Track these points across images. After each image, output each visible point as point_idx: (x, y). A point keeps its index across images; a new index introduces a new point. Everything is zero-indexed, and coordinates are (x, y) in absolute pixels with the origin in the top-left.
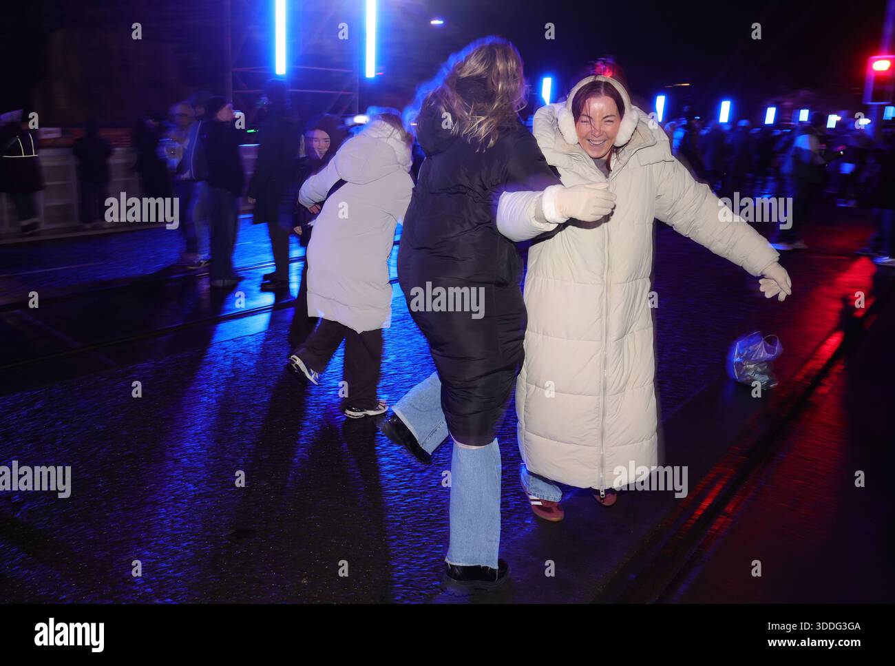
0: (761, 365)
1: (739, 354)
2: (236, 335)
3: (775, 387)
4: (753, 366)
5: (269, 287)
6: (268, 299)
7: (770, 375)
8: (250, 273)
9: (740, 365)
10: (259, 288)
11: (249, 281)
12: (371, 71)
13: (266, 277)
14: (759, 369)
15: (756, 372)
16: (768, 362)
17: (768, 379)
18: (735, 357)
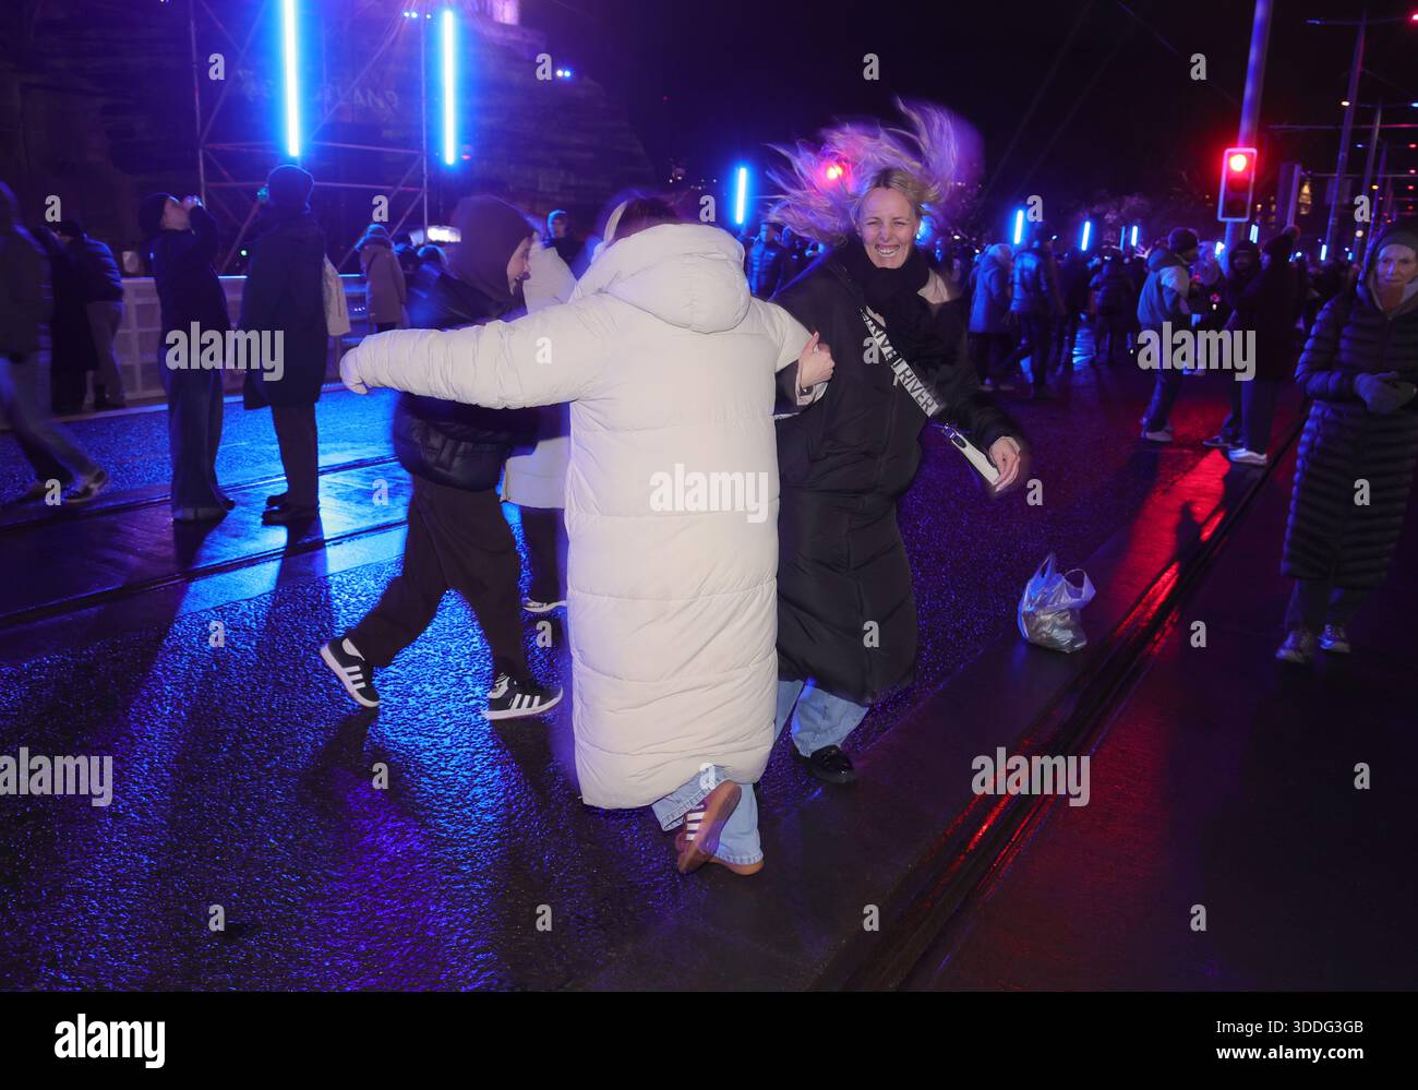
0: (1063, 615)
1: (1030, 600)
2: (222, 601)
3: (1082, 649)
4: (1049, 617)
5: (275, 517)
6: (278, 537)
7: (1075, 631)
8: (246, 495)
9: (1030, 616)
10: (261, 520)
11: (244, 509)
12: (450, 151)
13: (272, 500)
14: (1059, 622)
15: (1054, 626)
16: (1071, 610)
17: (1072, 636)
18: (1024, 604)
